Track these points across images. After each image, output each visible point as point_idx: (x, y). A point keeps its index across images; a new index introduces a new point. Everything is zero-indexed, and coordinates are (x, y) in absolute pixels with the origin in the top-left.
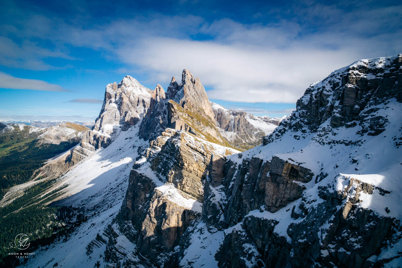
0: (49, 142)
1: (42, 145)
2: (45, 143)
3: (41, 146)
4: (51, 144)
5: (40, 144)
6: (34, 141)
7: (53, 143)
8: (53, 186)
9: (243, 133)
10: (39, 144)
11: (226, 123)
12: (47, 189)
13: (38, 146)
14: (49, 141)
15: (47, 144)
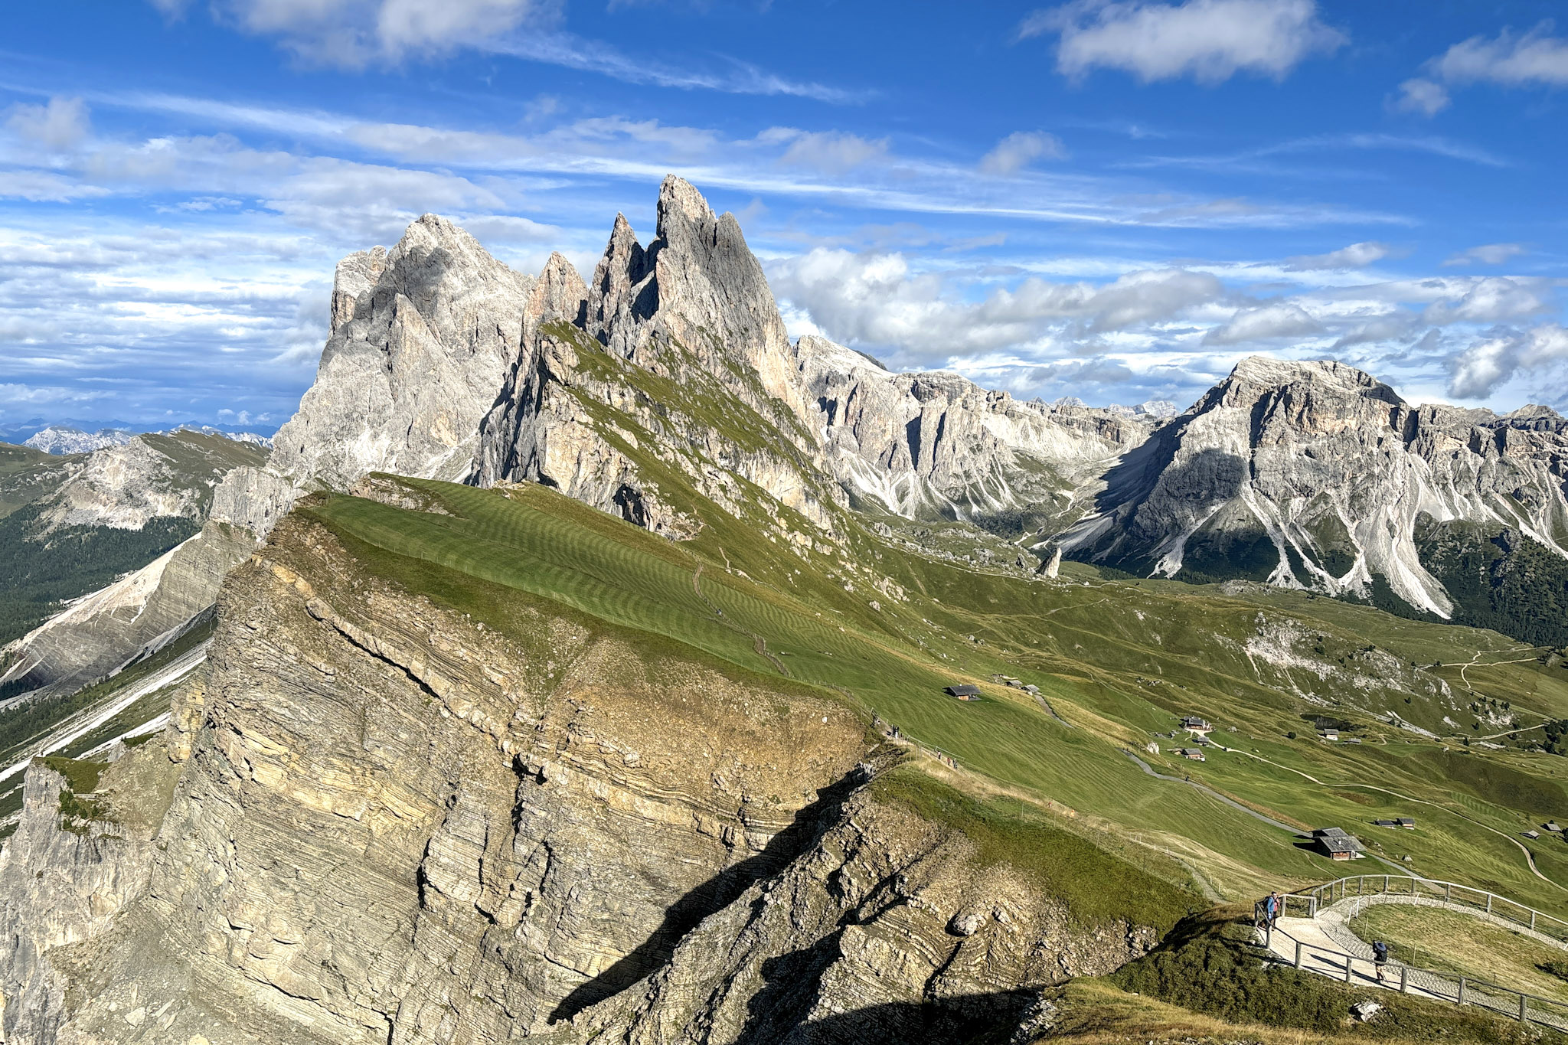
0: (92, 521)
1: (59, 533)
2: (75, 521)
3: (51, 537)
4: (103, 529)
5: (50, 529)
6: (19, 515)
7: (110, 526)
8: (52, 731)
9: (956, 476)
10: (44, 527)
11: (884, 431)
12: (22, 747)
13: (40, 537)
14: (91, 513)
15: (84, 528)
